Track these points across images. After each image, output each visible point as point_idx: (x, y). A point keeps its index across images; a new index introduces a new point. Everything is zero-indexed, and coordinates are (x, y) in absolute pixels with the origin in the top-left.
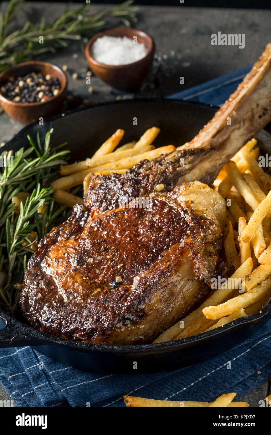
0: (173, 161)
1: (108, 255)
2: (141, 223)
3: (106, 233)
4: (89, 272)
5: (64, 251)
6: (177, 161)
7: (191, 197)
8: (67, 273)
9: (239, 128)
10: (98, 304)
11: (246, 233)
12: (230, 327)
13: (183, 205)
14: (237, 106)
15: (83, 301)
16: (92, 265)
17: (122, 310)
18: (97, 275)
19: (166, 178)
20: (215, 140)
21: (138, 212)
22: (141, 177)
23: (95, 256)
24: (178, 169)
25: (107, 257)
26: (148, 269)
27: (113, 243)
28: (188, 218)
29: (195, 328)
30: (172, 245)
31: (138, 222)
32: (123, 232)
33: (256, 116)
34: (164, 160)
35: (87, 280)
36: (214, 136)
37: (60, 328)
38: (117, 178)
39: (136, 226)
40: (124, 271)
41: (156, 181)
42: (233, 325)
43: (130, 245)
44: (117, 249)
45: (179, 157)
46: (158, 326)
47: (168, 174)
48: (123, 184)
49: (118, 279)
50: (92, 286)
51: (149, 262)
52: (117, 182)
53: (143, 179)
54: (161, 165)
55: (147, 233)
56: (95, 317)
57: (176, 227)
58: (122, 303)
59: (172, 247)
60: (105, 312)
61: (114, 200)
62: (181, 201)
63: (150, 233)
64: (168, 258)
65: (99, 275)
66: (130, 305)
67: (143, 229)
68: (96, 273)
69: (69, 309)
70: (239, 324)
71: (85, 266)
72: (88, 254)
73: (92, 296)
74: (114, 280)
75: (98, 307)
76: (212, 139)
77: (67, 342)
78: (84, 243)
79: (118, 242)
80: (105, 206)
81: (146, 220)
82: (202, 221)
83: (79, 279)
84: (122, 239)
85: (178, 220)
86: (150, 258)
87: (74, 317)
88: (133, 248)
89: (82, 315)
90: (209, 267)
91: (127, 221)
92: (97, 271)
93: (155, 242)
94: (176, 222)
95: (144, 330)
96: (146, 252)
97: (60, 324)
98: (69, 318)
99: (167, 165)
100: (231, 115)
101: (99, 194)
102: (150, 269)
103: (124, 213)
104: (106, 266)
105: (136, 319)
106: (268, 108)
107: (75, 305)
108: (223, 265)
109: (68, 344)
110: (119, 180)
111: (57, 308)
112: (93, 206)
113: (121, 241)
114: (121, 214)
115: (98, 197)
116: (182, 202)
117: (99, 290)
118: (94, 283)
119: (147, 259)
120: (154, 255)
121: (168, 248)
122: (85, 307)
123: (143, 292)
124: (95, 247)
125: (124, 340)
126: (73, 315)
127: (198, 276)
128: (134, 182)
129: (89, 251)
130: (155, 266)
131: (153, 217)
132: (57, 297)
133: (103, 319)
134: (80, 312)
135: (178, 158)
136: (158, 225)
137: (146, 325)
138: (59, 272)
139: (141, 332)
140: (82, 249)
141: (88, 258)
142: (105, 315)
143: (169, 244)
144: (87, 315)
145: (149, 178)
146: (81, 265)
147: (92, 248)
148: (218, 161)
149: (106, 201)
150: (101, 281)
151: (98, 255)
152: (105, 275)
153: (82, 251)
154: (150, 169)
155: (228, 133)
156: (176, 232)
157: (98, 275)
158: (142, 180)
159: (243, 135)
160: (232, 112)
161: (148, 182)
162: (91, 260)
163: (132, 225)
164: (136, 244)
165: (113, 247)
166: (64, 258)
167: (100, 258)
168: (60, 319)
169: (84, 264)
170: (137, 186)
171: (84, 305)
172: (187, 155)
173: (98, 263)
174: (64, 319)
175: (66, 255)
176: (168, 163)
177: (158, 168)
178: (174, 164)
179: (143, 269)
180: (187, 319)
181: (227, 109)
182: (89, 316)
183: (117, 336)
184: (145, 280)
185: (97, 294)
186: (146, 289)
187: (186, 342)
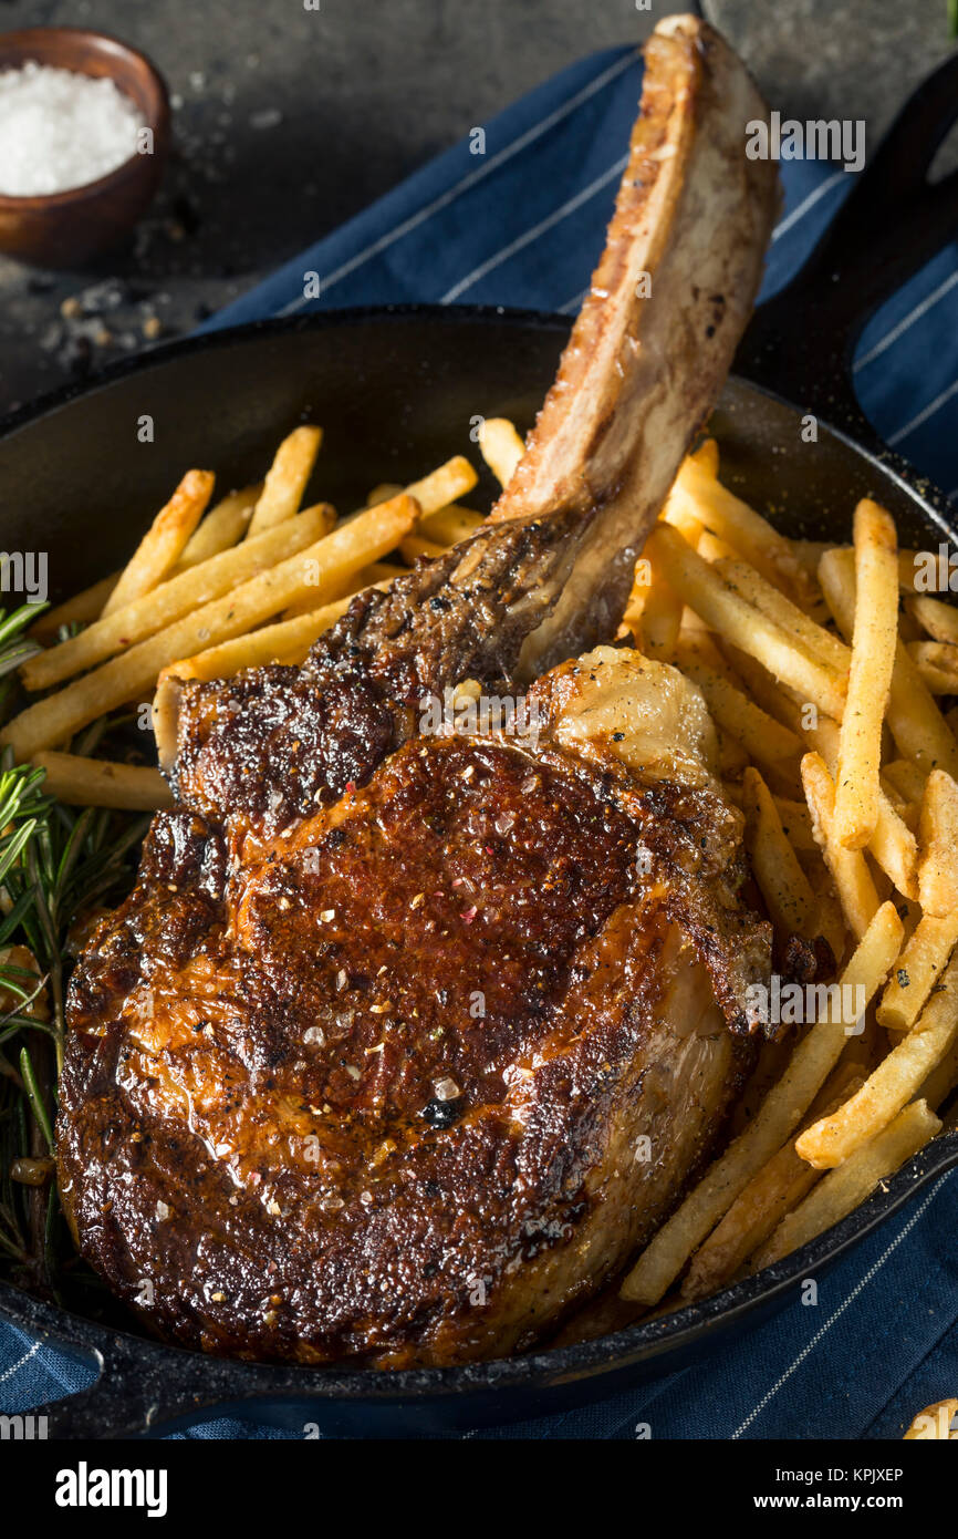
0: (487, 585)
1: (372, 1002)
2: (453, 852)
3: (330, 915)
4: (326, 1083)
5: (192, 1015)
6: (501, 579)
7: (607, 719)
8: (238, 1104)
9: (662, 399)
10: (410, 1205)
11: (855, 818)
12: (911, 1186)
13: (586, 751)
14: (635, 317)
15: (342, 1203)
16: (325, 1053)
17: (512, 1209)
18: (357, 1087)
19: (477, 654)
20: (598, 463)
21: (427, 814)
22: (383, 666)
23: (327, 1018)
24: (510, 611)
25: (372, 1009)
26: (549, 1029)
27: (376, 952)
28: (629, 803)
29: (763, 1202)
30: (603, 918)
31: (441, 849)
32: (398, 900)
33: (700, 336)
34: (450, 584)
35: (328, 1117)
36: (591, 452)
37: (288, 1323)
38: (285, 684)
39: (436, 866)
40: (453, 1051)
41: (446, 672)
42: (920, 1176)
43: (444, 948)
44: (398, 975)
45: (503, 563)
46: (631, 1226)
47: (481, 637)
48: (320, 706)
49: (443, 1090)
50: (357, 1135)
51: (542, 1003)
52: (297, 702)
53: (395, 672)
54: (445, 605)
55: (491, 888)
56: (418, 1259)
57: (593, 844)
58: (503, 1183)
59: (609, 924)
60: (449, 1230)
61: (306, 775)
62: (574, 740)
63: (501, 886)
64: (610, 973)
65: (366, 1084)
66: (538, 1188)
67: (469, 873)
68: (350, 1080)
69: (301, 1244)
70: (939, 1167)
71: (300, 1065)
72: (296, 1013)
73: (374, 1173)
74: (427, 1094)
75: (415, 1218)
76: (589, 464)
77: (356, 1383)
78: (260, 971)
79: (393, 941)
80: (281, 805)
81: (468, 838)
82: (681, 802)
83: (298, 1118)
84: (403, 930)
85: (589, 816)
86: (540, 985)
87: (332, 1271)
88: (458, 959)
89: (361, 1256)
90: (752, 969)
91: (399, 856)
92: (355, 1073)
93: (534, 915)
94: (586, 825)
95: (589, 1255)
96: (517, 965)
97: (285, 1308)
98: (312, 1279)
99: (466, 603)
100: (626, 357)
101: (237, 761)
102: (557, 1030)
103: (373, 823)
104: (380, 1048)
105: (566, 1231)
106: (724, 290)
107: (320, 1224)
108: (797, 949)
109: (363, 1390)
110: (303, 694)
111: (253, 1246)
112: (230, 810)
113: (403, 941)
114: (364, 829)
115: (238, 772)
116: (579, 741)
117: (387, 1147)
118: (359, 1119)
119: (529, 991)
120: (550, 975)
121: (592, 931)
122: (361, 1225)
123: (569, 1126)
124: (310, 978)
125: (533, 1311)
126: (325, 1262)
127: (737, 1019)
128: (366, 693)
129: (293, 999)
130: (570, 1014)
131: (491, 819)
132: (233, 1201)
133: (452, 1259)
134: (348, 1249)
135: (499, 570)
136: (521, 851)
137: (595, 1238)
138: (207, 1102)
139: (581, 1266)
140: (263, 998)
141: (305, 1029)
142: (454, 1243)
143: (588, 916)
144: (384, 1255)
145: (413, 665)
146: (283, 1064)
147: (302, 986)
148: (623, 537)
149: (279, 787)
150: (385, 1112)
151: (334, 1009)
152: (390, 1081)
153: (268, 1008)
154: (404, 627)
155: (635, 425)
156: (602, 865)
157: (361, 1089)
158: (390, 679)
159: (678, 417)
160: (624, 344)
161: (416, 682)
162: (313, 1036)
163: (423, 867)
164: (465, 940)
165: (384, 968)
166: (204, 1047)
167: (345, 1021)
168: (278, 1289)
169: (295, 1058)
170: (382, 706)
171: (353, 1215)
172: (529, 551)
173: (344, 1041)
174: (293, 1285)
175: (209, 1030)
176: (468, 595)
177: (436, 620)
178: (492, 595)
179: (527, 1033)
180: (723, 1174)
181: (600, 332)
182: (391, 1255)
183: (508, 1307)
184: (558, 1080)
185: (386, 1163)
186: (576, 1112)
187: (782, 1280)
